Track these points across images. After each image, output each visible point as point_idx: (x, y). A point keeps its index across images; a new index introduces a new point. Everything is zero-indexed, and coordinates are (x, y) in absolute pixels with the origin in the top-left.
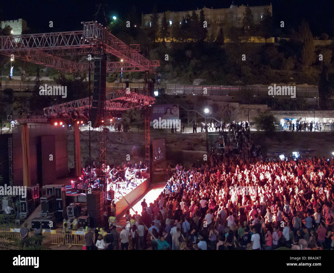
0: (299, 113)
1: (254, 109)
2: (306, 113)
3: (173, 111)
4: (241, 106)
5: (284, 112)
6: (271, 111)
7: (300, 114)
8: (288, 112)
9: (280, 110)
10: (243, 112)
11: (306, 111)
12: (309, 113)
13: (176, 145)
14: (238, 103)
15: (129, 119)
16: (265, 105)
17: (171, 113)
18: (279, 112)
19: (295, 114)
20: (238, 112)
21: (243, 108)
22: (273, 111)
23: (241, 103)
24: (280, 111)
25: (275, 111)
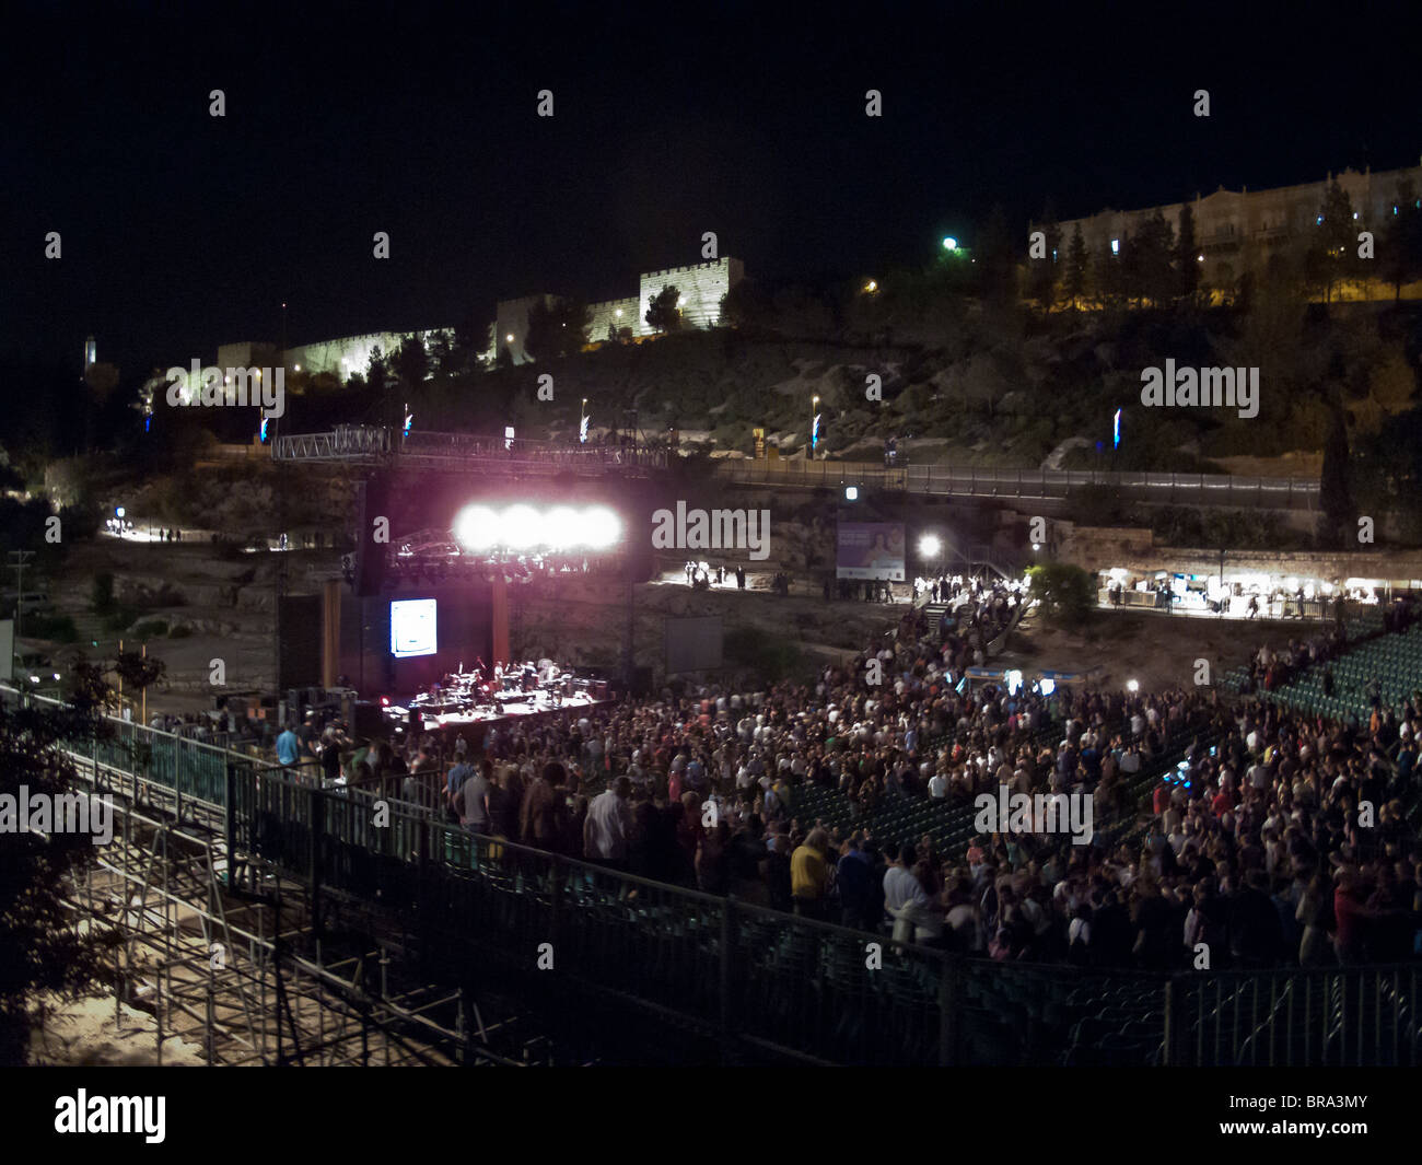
0: (1246, 558)
1: (1114, 542)
2: (1268, 559)
3: (890, 543)
4: (1079, 533)
5: (1201, 552)
6: (1162, 549)
7: (1246, 562)
8: (1213, 553)
9: (1190, 547)
10: (1081, 548)
11: (1268, 553)
12: (1278, 559)
13: (823, 633)
14: (1071, 523)
15: (804, 557)
16: (1144, 531)
17: (886, 547)
18: (1186, 552)
19: (1232, 561)
20: (1071, 548)
21: (1082, 538)
22: (1167, 549)
23: (1078, 522)
24: (1189, 550)
25: (1172, 550)
